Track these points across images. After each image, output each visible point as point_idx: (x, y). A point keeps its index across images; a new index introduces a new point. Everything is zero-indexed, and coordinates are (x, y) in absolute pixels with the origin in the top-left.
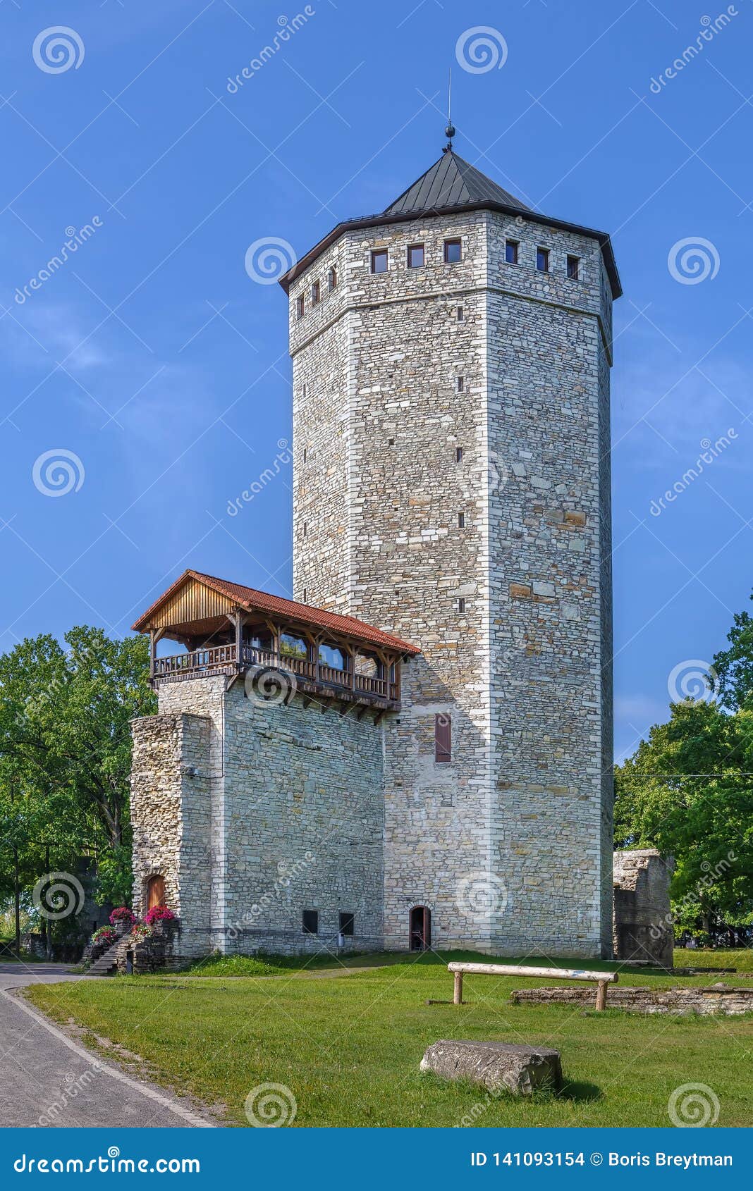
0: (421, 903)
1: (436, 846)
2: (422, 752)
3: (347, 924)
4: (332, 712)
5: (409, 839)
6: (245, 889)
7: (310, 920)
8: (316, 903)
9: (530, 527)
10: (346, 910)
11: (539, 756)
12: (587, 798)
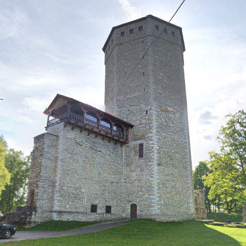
0: (134, 203)
1: (139, 184)
2: (135, 155)
3: (108, 209)
4: (106, 141)
5: (130, 182)
6: (67, 196)
7: (94, 208)
8: (97, 202)
9: (164, 92)
10: (108, 205)
11: (171, 156)
12: (186, 168)
